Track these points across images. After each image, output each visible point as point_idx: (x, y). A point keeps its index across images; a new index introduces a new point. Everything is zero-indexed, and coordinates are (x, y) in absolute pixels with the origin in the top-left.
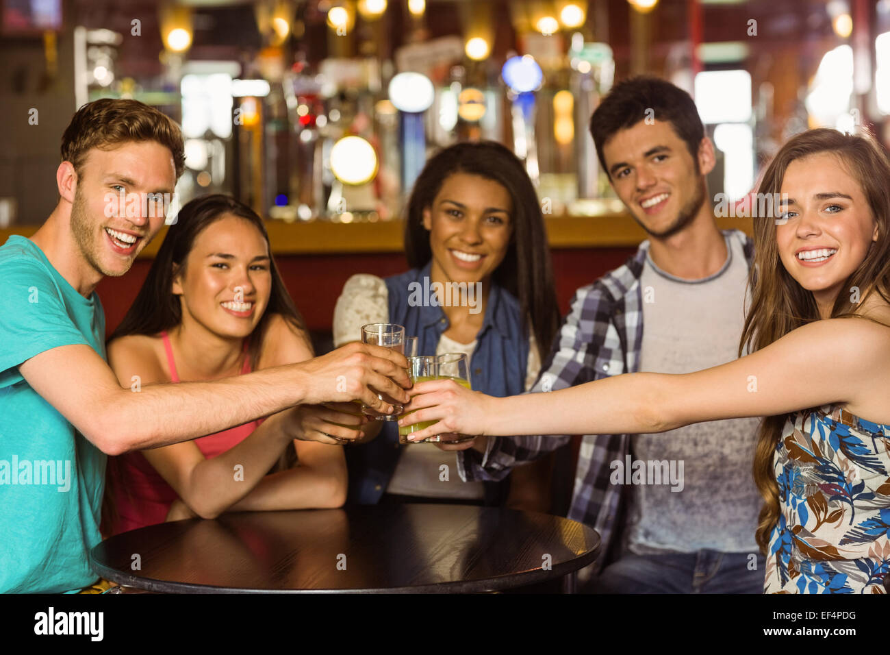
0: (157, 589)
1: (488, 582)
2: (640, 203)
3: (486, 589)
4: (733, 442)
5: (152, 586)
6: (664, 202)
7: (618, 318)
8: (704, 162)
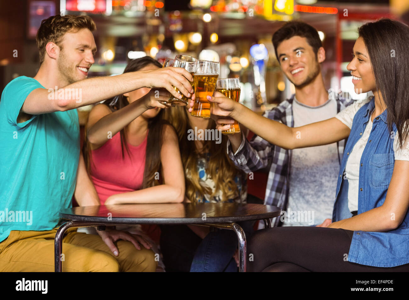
0: (87, 220)
1: (230, 218)
2: (291, 72)
3: (229, 221)
4: (326, 177)
5: (85, 219)
6: (300, 72)
7: (283, 119)
8: (320, 58)
